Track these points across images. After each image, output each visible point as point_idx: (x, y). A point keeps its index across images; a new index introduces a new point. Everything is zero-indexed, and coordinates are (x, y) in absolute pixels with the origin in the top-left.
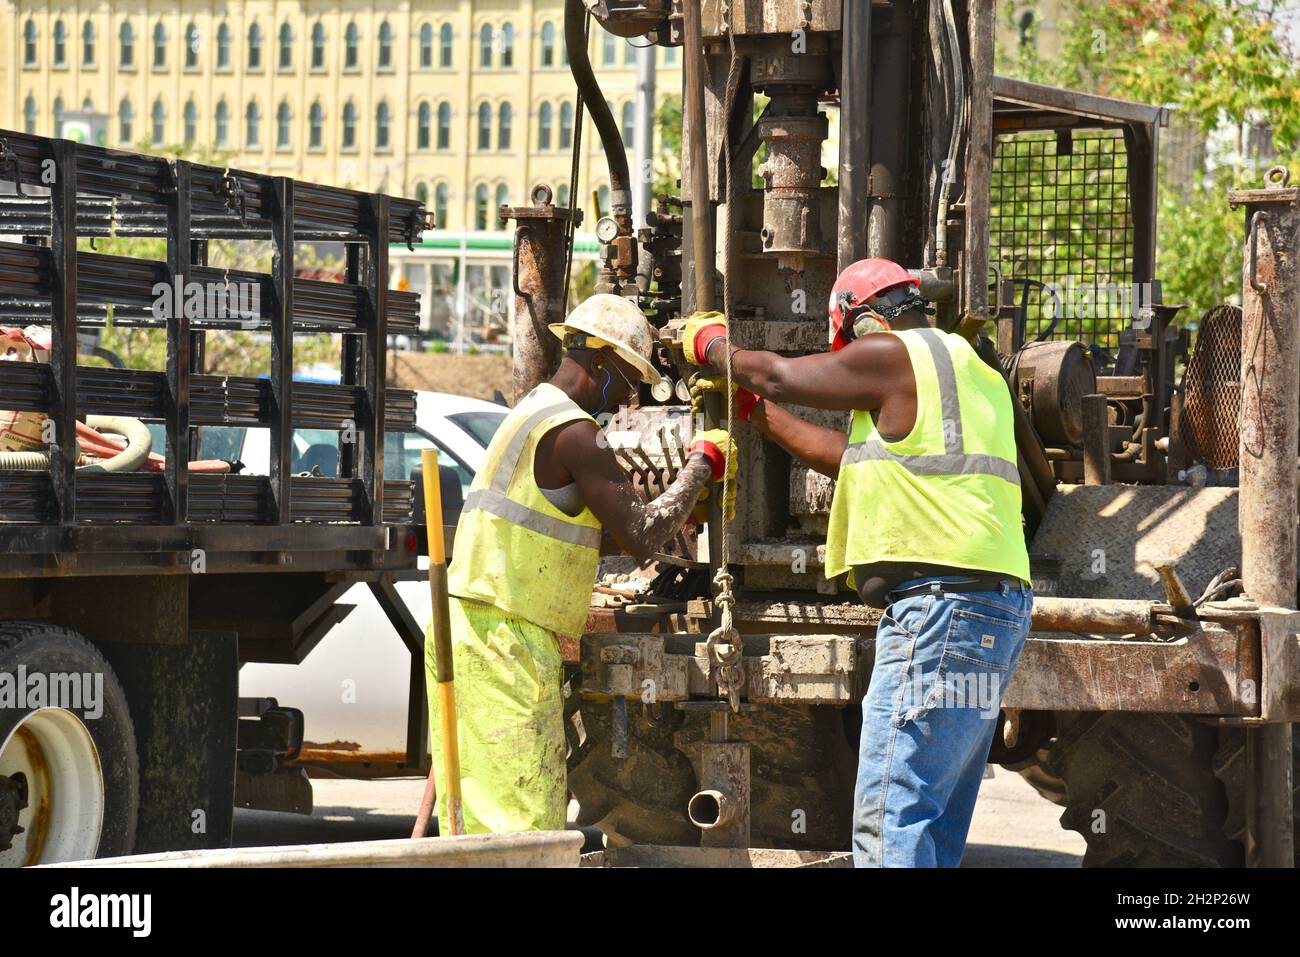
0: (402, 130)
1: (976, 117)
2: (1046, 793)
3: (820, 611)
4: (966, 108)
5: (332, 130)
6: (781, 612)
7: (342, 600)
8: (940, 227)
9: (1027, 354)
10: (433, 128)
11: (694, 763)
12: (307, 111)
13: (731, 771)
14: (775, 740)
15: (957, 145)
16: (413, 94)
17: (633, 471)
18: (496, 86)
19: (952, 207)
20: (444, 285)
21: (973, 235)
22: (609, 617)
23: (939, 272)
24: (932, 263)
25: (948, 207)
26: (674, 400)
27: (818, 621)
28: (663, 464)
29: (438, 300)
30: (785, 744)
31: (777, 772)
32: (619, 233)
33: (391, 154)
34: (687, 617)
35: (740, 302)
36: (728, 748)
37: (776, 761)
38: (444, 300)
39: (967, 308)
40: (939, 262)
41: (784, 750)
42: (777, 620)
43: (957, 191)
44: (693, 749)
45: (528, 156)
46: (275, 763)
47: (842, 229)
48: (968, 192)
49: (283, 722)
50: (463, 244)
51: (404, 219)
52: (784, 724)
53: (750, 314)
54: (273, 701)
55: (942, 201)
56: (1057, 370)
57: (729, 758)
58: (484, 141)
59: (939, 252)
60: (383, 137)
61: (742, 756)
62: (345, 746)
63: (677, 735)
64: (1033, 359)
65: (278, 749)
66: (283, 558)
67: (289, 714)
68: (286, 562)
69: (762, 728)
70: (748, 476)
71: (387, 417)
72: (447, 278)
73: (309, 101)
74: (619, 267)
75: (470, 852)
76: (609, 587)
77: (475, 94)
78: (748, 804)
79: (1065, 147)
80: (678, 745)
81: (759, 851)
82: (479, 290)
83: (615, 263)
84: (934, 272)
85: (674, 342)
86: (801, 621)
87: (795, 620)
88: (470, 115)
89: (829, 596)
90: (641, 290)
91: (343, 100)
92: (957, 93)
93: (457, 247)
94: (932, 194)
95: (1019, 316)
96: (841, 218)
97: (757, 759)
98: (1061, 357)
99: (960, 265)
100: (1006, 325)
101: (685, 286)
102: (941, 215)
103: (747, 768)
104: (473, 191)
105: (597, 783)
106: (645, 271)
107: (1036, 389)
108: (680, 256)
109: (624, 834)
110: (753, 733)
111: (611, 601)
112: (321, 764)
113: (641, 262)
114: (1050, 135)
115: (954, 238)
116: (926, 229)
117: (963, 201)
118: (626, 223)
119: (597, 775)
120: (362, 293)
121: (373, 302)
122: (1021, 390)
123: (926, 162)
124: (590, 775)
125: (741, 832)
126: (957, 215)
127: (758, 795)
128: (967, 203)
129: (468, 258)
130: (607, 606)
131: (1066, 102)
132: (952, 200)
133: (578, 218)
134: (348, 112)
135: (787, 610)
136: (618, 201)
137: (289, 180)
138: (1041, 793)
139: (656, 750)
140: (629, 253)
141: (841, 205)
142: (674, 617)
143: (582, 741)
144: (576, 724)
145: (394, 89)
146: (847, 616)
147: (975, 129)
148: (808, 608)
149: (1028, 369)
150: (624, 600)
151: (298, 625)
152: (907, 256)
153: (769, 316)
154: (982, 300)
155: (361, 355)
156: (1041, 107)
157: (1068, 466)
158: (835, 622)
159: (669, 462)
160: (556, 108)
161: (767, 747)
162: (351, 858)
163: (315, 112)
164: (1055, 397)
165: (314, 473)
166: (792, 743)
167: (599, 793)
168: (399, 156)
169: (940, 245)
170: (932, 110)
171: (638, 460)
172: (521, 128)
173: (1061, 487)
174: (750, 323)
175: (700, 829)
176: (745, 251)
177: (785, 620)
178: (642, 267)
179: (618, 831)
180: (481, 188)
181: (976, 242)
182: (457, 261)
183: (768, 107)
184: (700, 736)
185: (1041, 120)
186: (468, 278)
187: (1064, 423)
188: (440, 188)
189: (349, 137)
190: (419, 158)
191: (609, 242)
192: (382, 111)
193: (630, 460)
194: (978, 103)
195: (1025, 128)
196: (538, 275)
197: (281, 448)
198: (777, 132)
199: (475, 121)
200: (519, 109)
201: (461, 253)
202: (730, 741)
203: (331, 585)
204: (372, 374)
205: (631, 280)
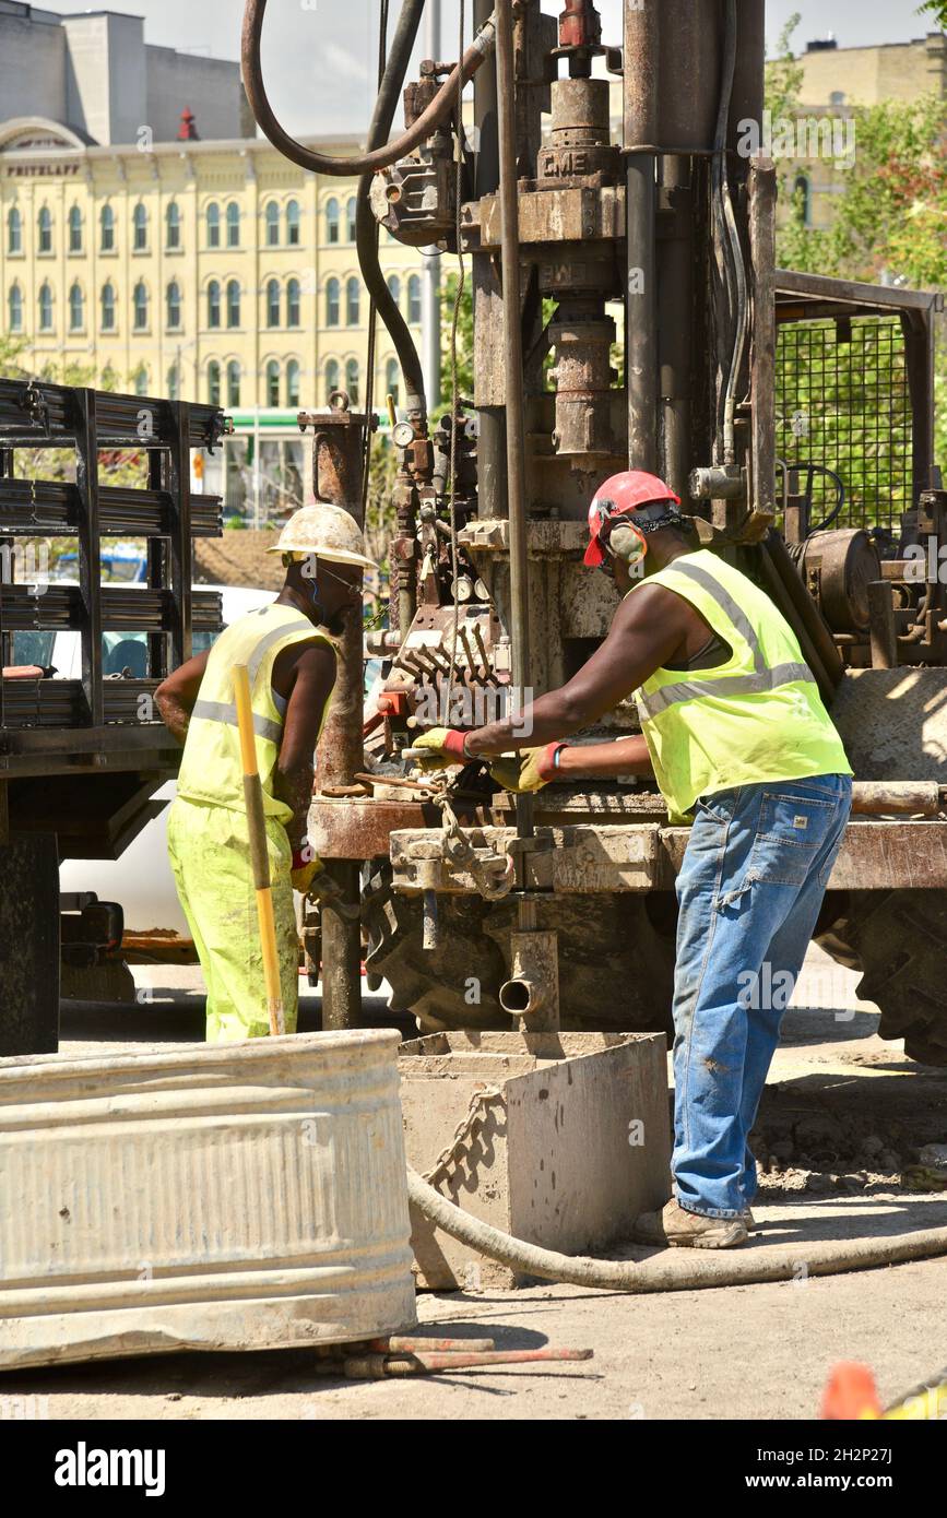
0: (193, 309)
1: (759, 317)
2: (841, 959)
3: (620, 800)
4: (749, 309)
5: (124, 311)
6: (583, 802)
7: (155, 797)
8: (727, 426)
9: (814, 542)
10: (222, 306)
11: (503, 948)
12: (99, 293)
13: (539, 959)
14: (580, 924)
15: (741, 346)
16: (202, 274)
17: (435, 670)
18: (281, 264)
19: (739, 406)
20: (239, 462)
21: (759, 433)
22: (417, 811)
23: (728, 470)
24: (721, 461)
25: (735, 406)
26: (473, 599)
27: (619, 811)
28: (465, 662)
29: (233, 475)
30: (588, 926)
31: (583, 954)
32: (415, 437)
33: (183, 333)
34: (492, 810)
35: (536, 503)
36: (536, 937)
37: (581, 944)
38: (240, 475)
39: (755, 504)
40: (727, 460)
41: (590, 932)
42: (579, 810)
43: (742, 391)
44: (501, 934)
45: (317, 332)
46: (97, 955)
47: (632, 431)
48: (754, 391)
49: (101, 915)
50: (256, 421)
51: (204, 424)
52: (588, 907)
53: (543, 515)
54: (93, 895)
55: (728, 400)
56: (843, 558)
57: (537, 946)
58: (273, 318)
59: (727, 451)
60: (174, 316)
61: (550, 943)
62: (163, 933)
63: (485, 921)
64: (820, 547)
65: (100, 942)
66: (98, 759)
67: (108, 908)
68: (101, 763)
69: (567, 912)
70: (548, 672)
71: (194, 618)
72: (243, 454)
73: (101, 282)
74: (416, 470)
75: (292, 1054)
76: (415, 781)
77: (262, 273)
78: (557, 990)
79: (844, 334)
80: (487, 931)
81: (569, 1034)
82: (273, 466)
83: (412, 466)
84: (722, 470)
85: (472, 544)
86: (603, 810)
87: (597, 810)
88: (258, 293)
89: (628, 785)
90: (438, 492)
91: (133, 281)
92: (740, 295)
93: (252, 424)
94: (718, 394)
95: (804, 502)
96: (631, 420)
97: (564, 943)
98: (846, 546)
99: (748, 462)
100: (792, 514)
101: (481, 488)
102: (728, 414)
103: (555, 955)
104: (264, 368)
105: (410, 970)
106: (441, 473)
107: (823, 577)
108: (476, 458)
109: (436, 1017)
110: (559, 919)
111: (418, 795)
112: (141, 951)
113: (437, 465)
114: (829, 322)
115: (741, 437)
116: (714, 428)
117: (748, 400)
118: (421, 428)
119: (409, 962)
120: (165, 498)
121: (177, 507)
122: (809, 579)
123: (711, 362)
124: (402, 962)
125: (550, 1016)
126: (745, 413)
127: (565, 976)
128: (753, 402)
129: (261, 435)
130: (414, 800)
131: (845, 293)
132: (738, 399)
133: (374, 422)
134: (139, 292)
135: (589, 800)
136: (413, 406)
137: (91, 391)
138: (835, 959)
139: (466, 936)
140: (425, 456)
141: (631, 408)
142: (480, 809)
143: (394, 930)
144: (388, 914)
145: (183, 269)
146: (647, 805)
147: (759, 330)
148: (610, 798)
149: (816, 558)
150: (430, 794)
151: (114, 822)
152: (696, 454)
153: (565, 516)
154: (770, 496)
155: (166, 558)
156: (819, 297)
157: (855, 652)
158: (635, 811)
159: (471, 660)
160: (343, 284)
161: (573, 930)
162: (178, 1062)
163: (107, 293)
164: (842, 585)
165: (125, 674)
166: (597, 926)
167: (412, 978)
168: (191, 335)
169: (728, 443)
170: (717, 312)
171: (440, 659)
172: (310, 304)
173: (849, 671)
174: (545, 523)
175: (511, 1015)
176: (538, 453)
177: (587, 810)
178: (438, 469)
179: (430, 1014)
180: (272, 365)
181: (762, 440)
182: (251, 438)
183: (556, 313)
184: (508, 922)
185: (821, 309)
186: (261, 455)
187: (850, 608)
188: (231, 365)
189: (141, 317)
190: (210, 337)
191: (406, 447)
192: (172, 291)
193: (432, 659)
194: (760, 304)
195: (804, 317)
196: (337, 480)
197: (92, 651)
198: (567, 337)
199: (264, 298)
200: (307, 288)
201: (256, 430)
202: (539, 929)
203: (145, 783)
204: (178, 577)
205: (429, 483)
